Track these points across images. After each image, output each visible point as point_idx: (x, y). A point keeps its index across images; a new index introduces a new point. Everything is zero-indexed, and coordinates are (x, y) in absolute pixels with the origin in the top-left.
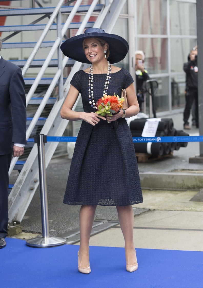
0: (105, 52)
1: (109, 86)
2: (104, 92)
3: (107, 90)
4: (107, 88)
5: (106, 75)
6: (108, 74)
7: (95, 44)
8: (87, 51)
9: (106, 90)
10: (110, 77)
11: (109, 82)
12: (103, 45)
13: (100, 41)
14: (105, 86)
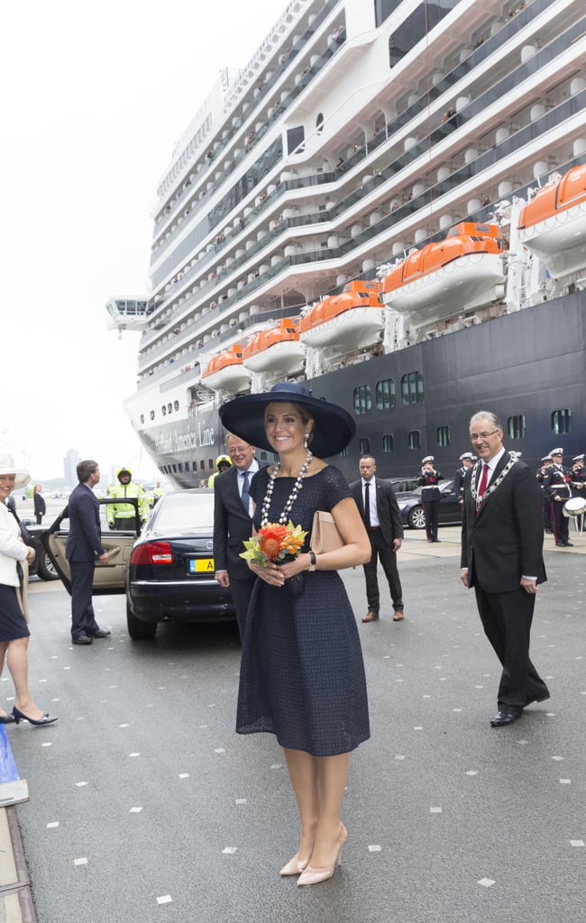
0: (307, 435)
1: (295, 504)
2: (283, 514)
3: (289, 512)
4: (290, 508)
5: (295, 480)
6: (299, 479)
7: (291, 417)
8: (270, 429)
9: (286, 511)
10: (300, 486)
11: (295, 497)
12: (305, 422)
13: (301, 413)
14: (289, 502)
